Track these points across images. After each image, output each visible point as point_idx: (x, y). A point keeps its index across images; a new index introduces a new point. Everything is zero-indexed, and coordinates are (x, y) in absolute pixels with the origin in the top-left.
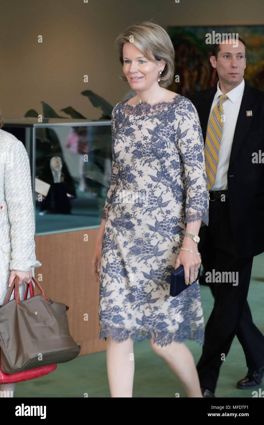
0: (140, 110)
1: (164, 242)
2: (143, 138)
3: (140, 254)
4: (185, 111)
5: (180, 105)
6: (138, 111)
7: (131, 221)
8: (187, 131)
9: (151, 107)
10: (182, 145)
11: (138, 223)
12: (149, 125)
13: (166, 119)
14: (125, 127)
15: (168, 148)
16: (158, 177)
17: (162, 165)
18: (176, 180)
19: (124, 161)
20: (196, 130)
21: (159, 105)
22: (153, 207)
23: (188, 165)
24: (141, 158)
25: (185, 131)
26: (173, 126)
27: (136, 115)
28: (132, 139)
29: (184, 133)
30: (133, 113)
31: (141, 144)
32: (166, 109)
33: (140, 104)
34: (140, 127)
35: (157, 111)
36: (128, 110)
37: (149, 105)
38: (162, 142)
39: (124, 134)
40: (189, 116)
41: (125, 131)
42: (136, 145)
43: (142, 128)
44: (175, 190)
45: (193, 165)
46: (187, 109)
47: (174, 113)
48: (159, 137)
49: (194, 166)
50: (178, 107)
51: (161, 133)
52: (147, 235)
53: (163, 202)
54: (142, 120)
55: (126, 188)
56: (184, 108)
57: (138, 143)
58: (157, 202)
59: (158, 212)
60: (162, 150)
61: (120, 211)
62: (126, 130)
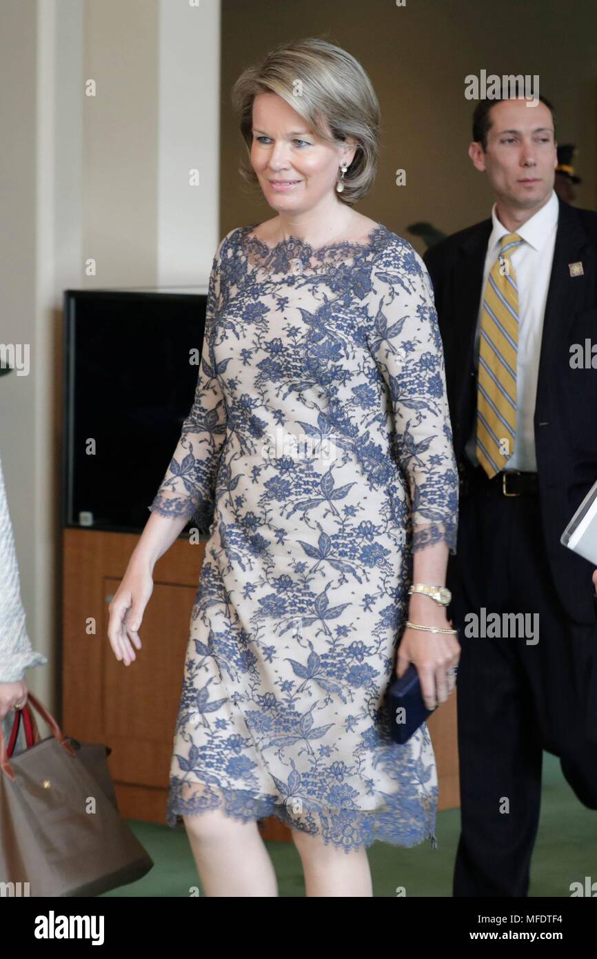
0: (285, 259)
1: (341, 584)
2: (288, 331)
3: (284, 613)
4: (399, 272)
5: (386, 257)
6: (281, 260)
7: (261, 534)
8: (402, 321)
9: (313, 254)
10: (390, 354)
11: (278, 539)
12: (306, 299)
13: (348, 289)
14: (246, 300)
15: (348, 359)
16: (321, 428)
17: (329, 399)
18: (368, 433)
19: (236, 384)
20: (426, 319)
21: (334, 248)
22: (310, 500)
23: (405, 405)
24: (279, 381)
25: (398, 322)
26: (365, 308)
27: (274, 269)
28: (258, 332)
29: (395, 325)
30: (268, 264)
31: (281, 345)
32: (349, 262)
33: (285, 243)
34: (282, 303)
35: (327, 265)
36: (257, 253)
37: (308, 248)
38: (333, 344)
39: (242, 316)
40: (406, 284)
41: (244, 310)
42: (268, 348)
43: (287, 307)
44: (364, 458)
45: (418, 405)
46: (402, 267)
47: (369, 277)
48: (326, 332)
49: (422, 408)
50: (379, 261)
51: (333, 322)
52: (300, 567)
53: (335, 487)
54: (288, 285)
55: (245, 450)
56: (395, 264)
57: (274, 343)
58: (319, 487)
59: (325, 512)
60: (331, 363)
61: (231, 509)
62: (246, 307)
